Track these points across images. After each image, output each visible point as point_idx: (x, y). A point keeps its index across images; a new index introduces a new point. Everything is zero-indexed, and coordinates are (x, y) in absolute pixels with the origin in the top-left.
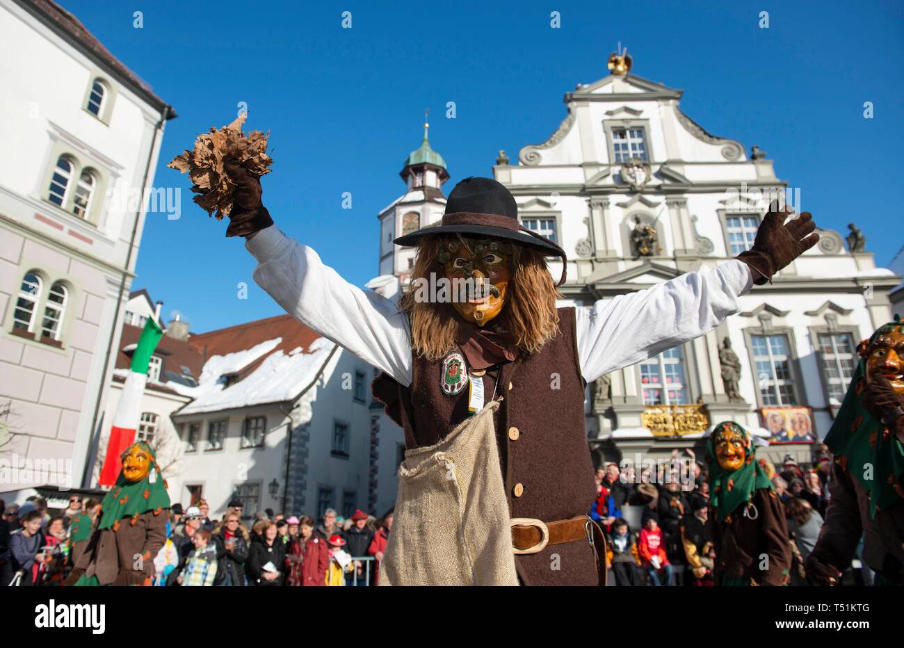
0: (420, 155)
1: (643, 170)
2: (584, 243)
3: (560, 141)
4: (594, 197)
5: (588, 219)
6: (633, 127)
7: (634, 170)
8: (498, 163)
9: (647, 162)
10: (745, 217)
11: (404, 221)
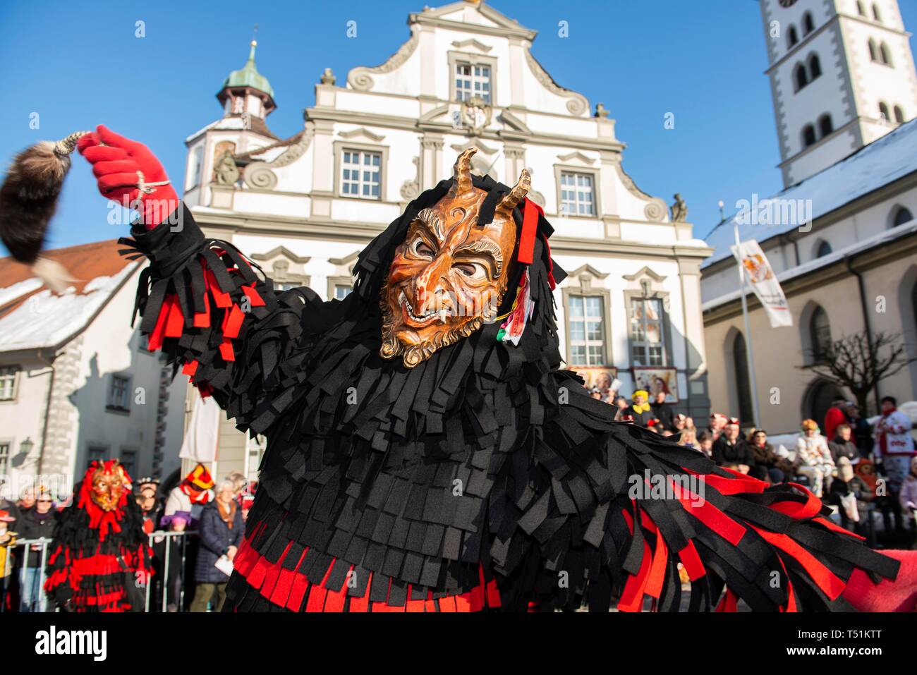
0: (242, 76)
1: (484, 113)
2: (410, 185)
3: (397, 67)
4: (428, 134)
5: (418, 158)
6: (479, 64)
7: (474, 111)
8: (322, 82)
9: (489, 104)
10: (580, 175)
11: (216, 151)
